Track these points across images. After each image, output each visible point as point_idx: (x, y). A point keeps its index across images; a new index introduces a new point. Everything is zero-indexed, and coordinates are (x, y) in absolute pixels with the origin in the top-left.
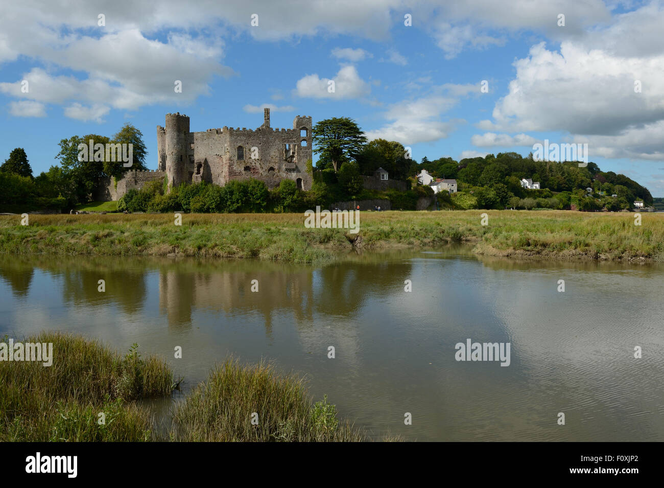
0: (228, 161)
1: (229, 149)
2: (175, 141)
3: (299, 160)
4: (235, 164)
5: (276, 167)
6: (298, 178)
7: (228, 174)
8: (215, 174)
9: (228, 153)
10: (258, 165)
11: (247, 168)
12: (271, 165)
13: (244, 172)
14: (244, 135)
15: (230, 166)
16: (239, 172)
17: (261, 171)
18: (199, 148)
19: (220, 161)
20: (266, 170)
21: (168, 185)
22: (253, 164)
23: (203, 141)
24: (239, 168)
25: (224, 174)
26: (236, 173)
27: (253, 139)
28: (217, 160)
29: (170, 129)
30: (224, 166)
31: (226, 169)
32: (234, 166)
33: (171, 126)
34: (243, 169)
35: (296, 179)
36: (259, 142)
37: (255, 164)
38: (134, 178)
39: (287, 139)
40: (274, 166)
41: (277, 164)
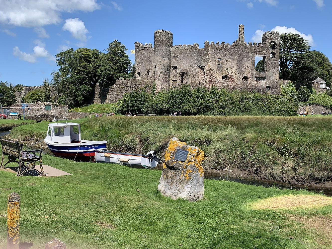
0: (209, 71)
1: (210, 60)
5: (249, 76)
9: (209, 64)
10: (234, 74)
11: (225, 77)
12: (244, 75)
13: (222, 80)
14: (223, 48)
15: (210, 75)
16: (218, 80)
17: (236, 80)
18: (182, 60)
19: (201, 71)
20: (240, 79)
22: (230, 74)
24: (218, 77)
25: (205, 82)
26: (215, 81)
27: (230, 52)
28: (198, 70)
30: (205, 75)
34: (221, 77)
35: (266, 87)
36: (235, 55)
37: (232, 73)
39: (258, 52)
40: (247, 76)
41: (250, 74)
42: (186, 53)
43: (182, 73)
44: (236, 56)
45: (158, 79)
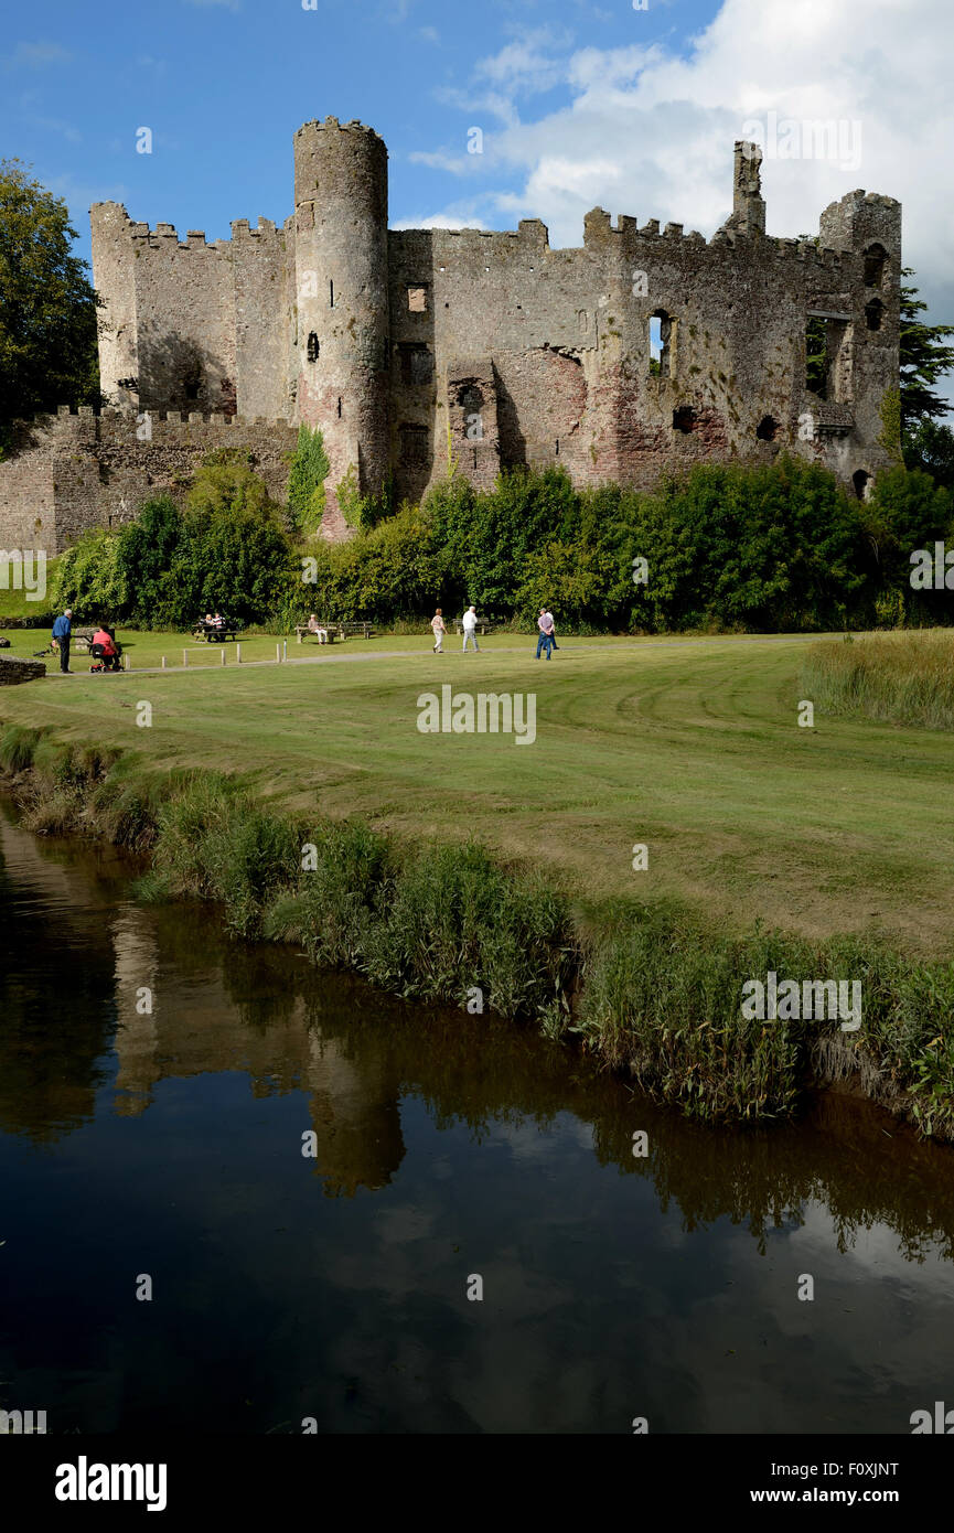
0: (613, 381)
1: (620, 318)
2: (364, 262)
3: (860, 394)
4: (642, 395)
5: (784, 419)
6: (855, 469)
7: (612, 439)
8: (541, 439)
9: (613, 342)
10: (721, 403)
11: (684, 420)
12: (765, 409)
13: (671, 435)
14: (674, 258)
15: (618, 403)
16: (655, 432)
17: (732, 434)
18: (455, 310)
19: (564, 379)
20: (749, 428)
21: (330, 484)
22: (707, 401)
23: (475, 275)
24: (655, 415)
25: (586, 441)
26: (642, 437)
27: (708, 283)
28: (551, 371)
29: (337, 202)
30: (590, 401)
31: (601, 418)
32: (636, 405)
33: (342, 184)
34: (669, 419)
35: (851, 475)
36: (727, 298)
37: (713, 397)
38: (91, 448)
39: (820, 292)
40: (777, 414)
41: (787, 406)
42: (475, 271)
43: (462, 382)
44: (730, 307)
45: (333, 413)
